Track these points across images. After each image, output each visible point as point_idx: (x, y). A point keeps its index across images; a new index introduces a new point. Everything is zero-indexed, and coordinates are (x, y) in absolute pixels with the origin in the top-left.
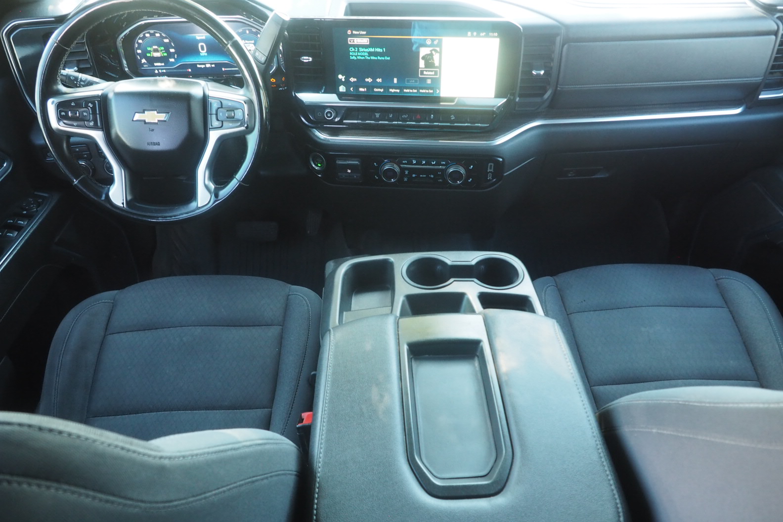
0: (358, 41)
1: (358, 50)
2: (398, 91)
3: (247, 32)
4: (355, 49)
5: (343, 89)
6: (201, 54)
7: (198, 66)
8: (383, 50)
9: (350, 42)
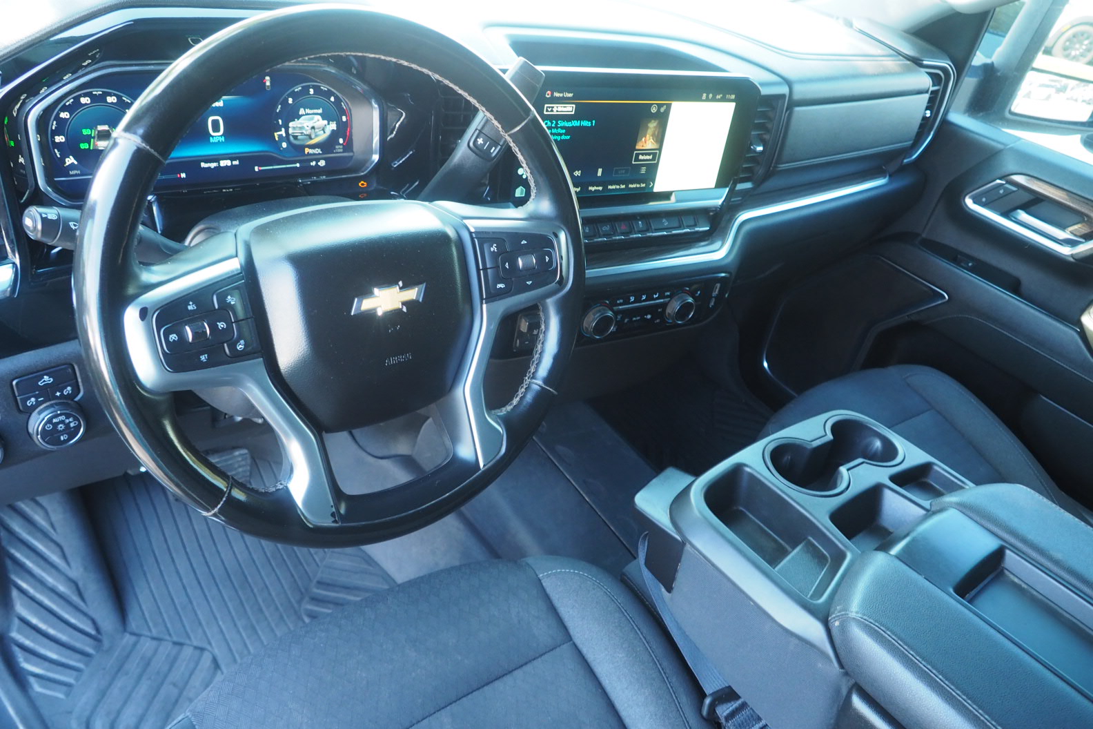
0: (560, 109)
1: (557, 124)
2: (600, 188)
3: (312, 91)
4: (552, 123)
5: (522, 193)
6: (211, 140)
7: (203, 165)
8: (592, 123)
9: (547, 111)
